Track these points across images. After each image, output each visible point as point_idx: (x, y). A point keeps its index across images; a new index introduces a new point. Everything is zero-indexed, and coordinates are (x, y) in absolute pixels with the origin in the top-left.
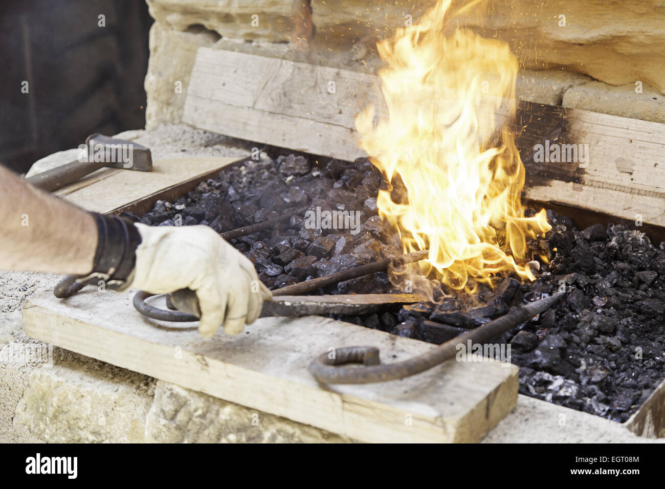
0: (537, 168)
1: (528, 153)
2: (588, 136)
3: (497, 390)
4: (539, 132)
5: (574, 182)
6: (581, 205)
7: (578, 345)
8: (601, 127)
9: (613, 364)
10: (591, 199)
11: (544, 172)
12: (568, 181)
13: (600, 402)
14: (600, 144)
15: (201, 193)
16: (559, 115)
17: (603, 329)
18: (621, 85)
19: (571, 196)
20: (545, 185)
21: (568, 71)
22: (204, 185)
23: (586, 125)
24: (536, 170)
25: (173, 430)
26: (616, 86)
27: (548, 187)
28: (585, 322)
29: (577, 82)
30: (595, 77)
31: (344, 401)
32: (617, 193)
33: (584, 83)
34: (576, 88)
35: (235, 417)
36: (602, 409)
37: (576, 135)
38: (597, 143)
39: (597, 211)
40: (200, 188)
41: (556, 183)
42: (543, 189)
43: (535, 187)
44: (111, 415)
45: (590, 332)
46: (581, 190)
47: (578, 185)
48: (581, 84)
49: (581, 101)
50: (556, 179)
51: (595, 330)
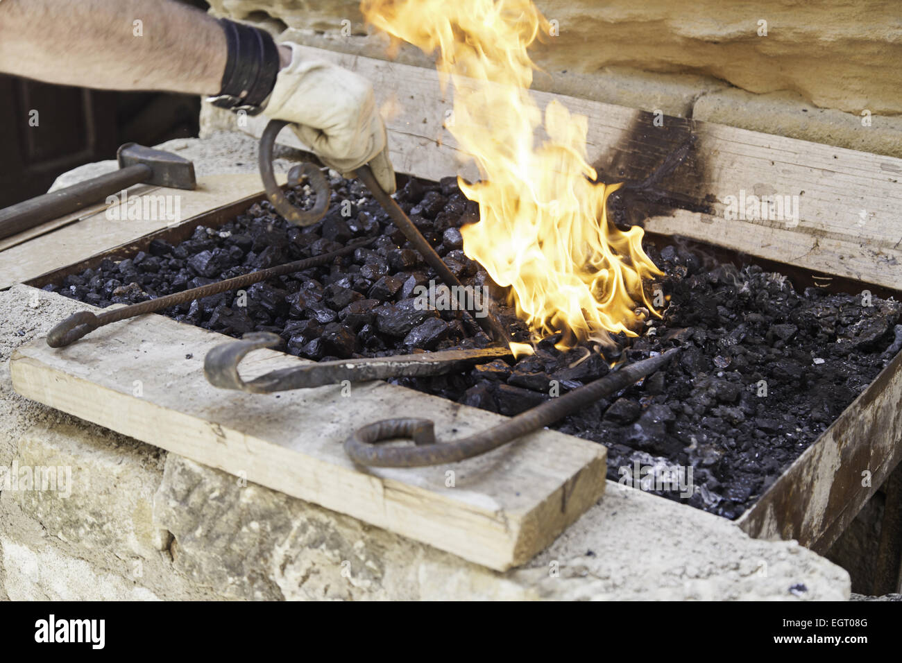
0: (659, 194)
1: (648, 176)
2: (721, 156)
3: (576, 477)
4: (662, 150)
5: (702, 211)
6: (710, 240)
7: (690, 417)
8: (737, 145)
9: (732, 442)
10: (723, 233)
11: (665, 198)
12: (694, 211)
13: (711, 490)
14: (735, 165)
15: (254, 217)
16: (686, 129)
17: (723, 398)
18: (764, 93)
19: (698, 229)
20: (667, 215)
21: (702, 75)
22: (257, 208)
23: (719, 142)
24: (657, 196)
25: (185, 514)
26: (759, 94)
27: (671, 218)
28: (701, 388)
29: (712, 88)
30: (733, 82)
31: (385, 487)
32: (755, 225)
33: (720, 91)
34: (709, 96)
35: (258, 501)
36: (713, 499)
37: (707, 154)
38: (732, 165)
39: (729, 248)
40: (252, 211)
41: (681, 213)
42: (664, 219)
43: (655, 217)
44: (114, 493)
45: (707, 401)
46: (711, 221)
47: (707, 216)
48: (716, 92)
49: (715, 112)
50: (681, 208)
51: (713, 398)
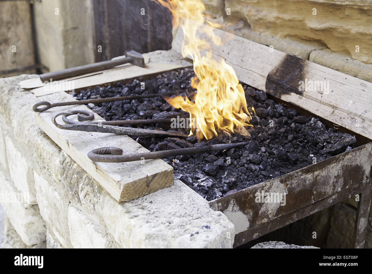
0: (287, 86)
1: (285, 79)
2: (309, 74)
3: (154, 176)
4: (291, 69)
5: (300, 94)
6: (300, 106)
7: (235, 166)
8: (315, 70)
10: (305, 103)
11: (289, 88)
12: (297, 94)
14: (313, 78)
16: (300, 62)
17: (253, 161)
18: (337, 52)
19: (297, 101)
20: (288, 94)
21: (320, 43)
23: (309, 68)
24: (286, 87)
26: (335, 52)
27: (289, 96)
28: (244, 157)
30: (328, 47)
31: (97, 168)
32: (315, 102)
33: (322, 49)
34: (317, 51)
36: (219, 194)
37: (305, 73)
38: (312, 78)
39: (306, 109)
40: (158, 77)
41: (293, 94)
42: (288, 96)
43: (285, 95)
46: (301, 98)
47: (301, 96)
48: (320, 49)
49: (315, 57)
50: (293, 92)
